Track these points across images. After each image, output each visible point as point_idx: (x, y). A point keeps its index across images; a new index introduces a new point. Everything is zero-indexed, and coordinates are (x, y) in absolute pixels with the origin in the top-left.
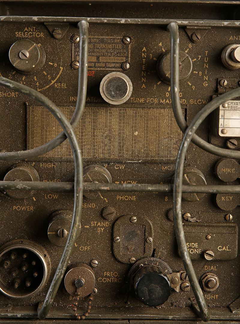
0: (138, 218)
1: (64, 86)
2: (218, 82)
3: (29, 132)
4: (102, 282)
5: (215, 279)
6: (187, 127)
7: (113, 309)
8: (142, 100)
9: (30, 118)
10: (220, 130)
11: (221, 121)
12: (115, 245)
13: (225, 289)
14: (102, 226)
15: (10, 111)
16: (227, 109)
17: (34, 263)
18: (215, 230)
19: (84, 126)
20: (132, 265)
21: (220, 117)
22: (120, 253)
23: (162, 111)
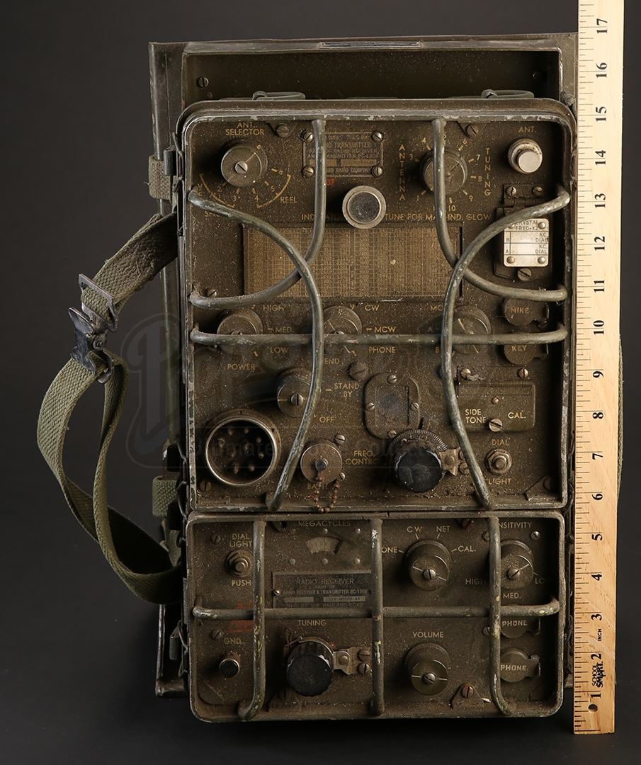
0: (399, 377)
1: (293, 200)
2: (504, 191)
3: (247, 264)
4: (352, 465)
5: (505, 456)
6: (457, 261)
7: (367, 500)
8: (400, 217)
9: (248, 244)
10: (505, 258)
11: (506, 247)
12: (367, 413)
13: (520, 470)
14: (349, 389)
15: (220, 235)
16: (515, 230)
17: (259, 440)
18: (504, 392)
19: (322, 254)
20: (391, 440)
21: (505, 241)
22: (375, 425)
23: (429, 230)
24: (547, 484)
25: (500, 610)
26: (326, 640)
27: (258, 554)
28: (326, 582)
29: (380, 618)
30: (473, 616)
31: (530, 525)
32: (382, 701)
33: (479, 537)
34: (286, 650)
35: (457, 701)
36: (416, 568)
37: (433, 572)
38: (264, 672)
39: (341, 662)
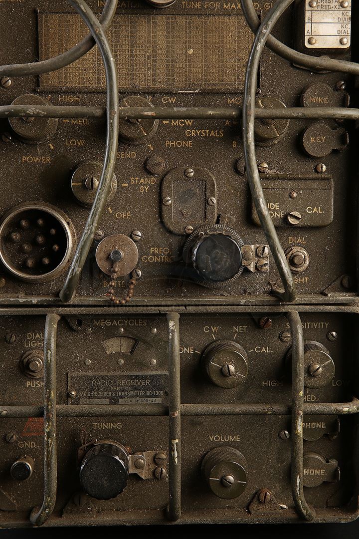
0: (196, 171)
3: (42, 51)
4: (148, 262)
5: (303, 253)
6: (259, 24)
9: (43, 30)
10: (307, 38)
11: (308, 27)
12: (164, 208)
13: (317, 269)
14: (146, 184)
15: (14, 21)
16: (316, 9)
17: (53, 231)
18: (302, 184)
19: (119, 42)
20: (188, 235)
21: (306, 21)
22: (173, 220)
23: (226, 19)
24: (345, 282)
25: (303, 407)
26: (121, 443)
27: (49, 344)
28: (122, 383)
29: (177, 414)
30: (275, 414)
31: (327, 325)
32: (179, 505)
33: (276, 338)
34: (80, 452)
35: (254, 507)
36: (214, 364)
37: (232, 368)
38: (55, 473)
39: (137, 466)
